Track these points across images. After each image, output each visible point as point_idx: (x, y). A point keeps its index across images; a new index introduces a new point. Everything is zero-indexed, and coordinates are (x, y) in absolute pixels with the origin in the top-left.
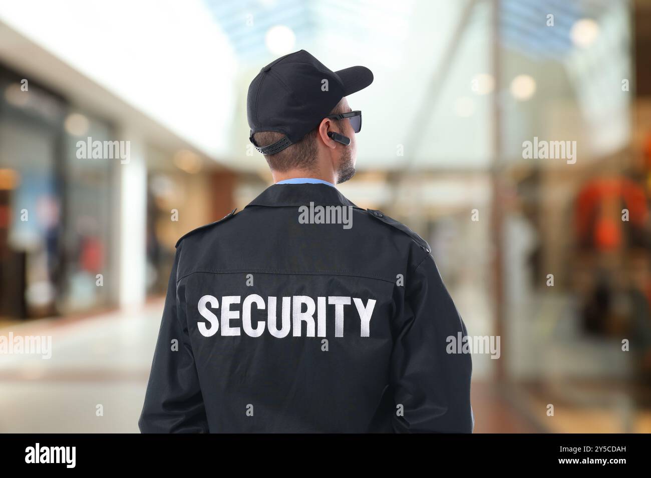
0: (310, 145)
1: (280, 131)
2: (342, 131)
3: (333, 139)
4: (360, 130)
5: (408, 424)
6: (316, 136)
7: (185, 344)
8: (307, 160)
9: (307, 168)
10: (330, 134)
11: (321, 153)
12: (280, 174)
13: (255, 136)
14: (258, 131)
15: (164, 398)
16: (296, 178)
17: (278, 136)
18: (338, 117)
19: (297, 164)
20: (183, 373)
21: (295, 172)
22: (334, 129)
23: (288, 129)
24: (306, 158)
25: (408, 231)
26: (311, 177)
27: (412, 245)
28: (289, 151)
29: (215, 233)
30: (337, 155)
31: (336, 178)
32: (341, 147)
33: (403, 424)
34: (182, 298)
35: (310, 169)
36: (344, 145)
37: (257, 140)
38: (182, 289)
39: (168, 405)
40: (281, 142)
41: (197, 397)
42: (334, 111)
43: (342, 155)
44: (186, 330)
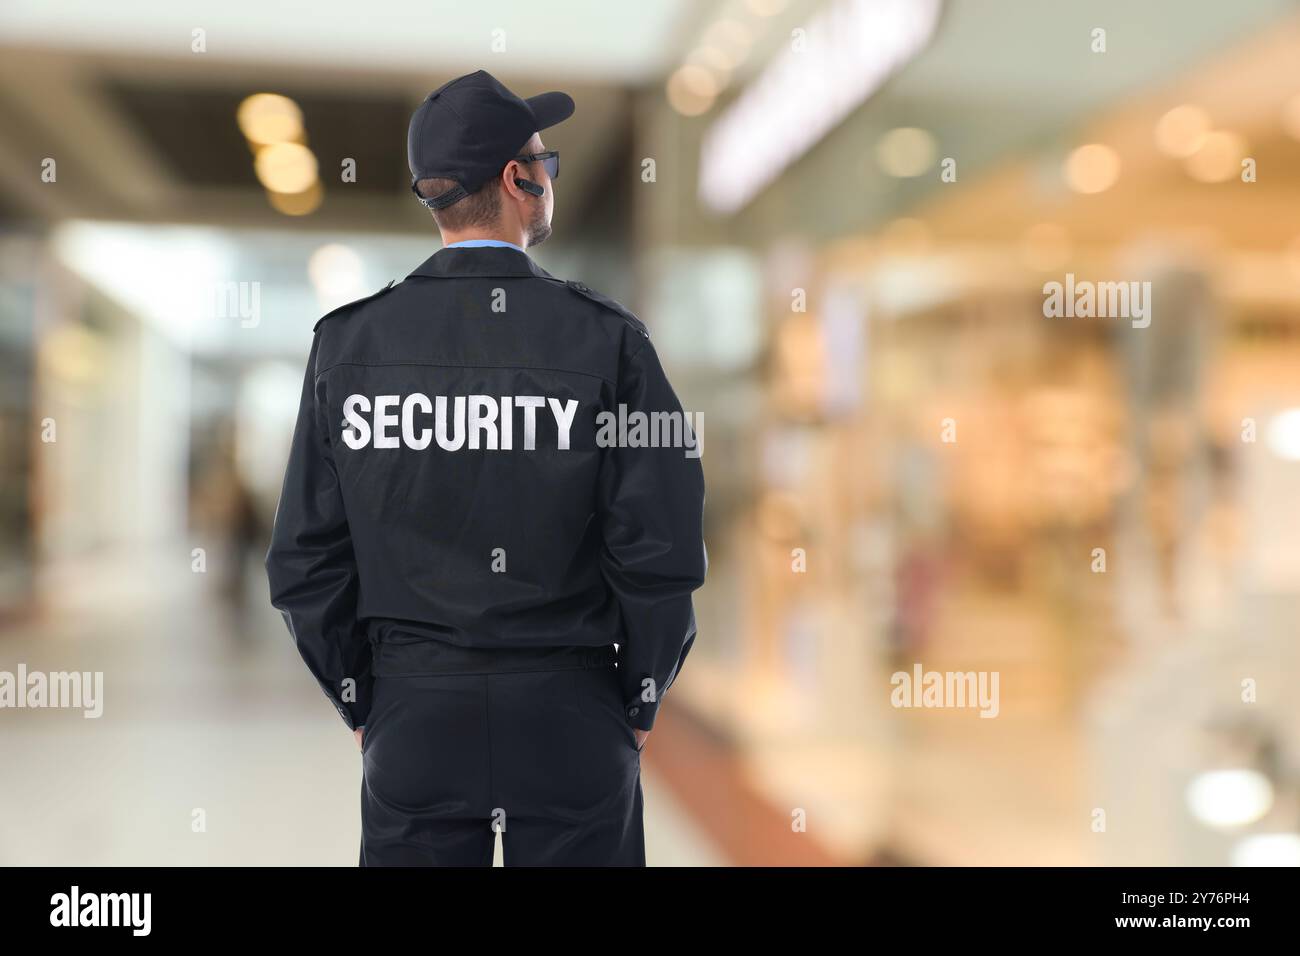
0: (491, 197)
1: (451, 178)
2: (533, 177)
3: (522, 188)
4: (557, 175)
5: (620, 565)
6: (499, 185)
7: (326, 458)
8: (487, 216)
9: (488, 226)
10: (517, 182)
11: (506, 205)
12: (452, 235)
13: (419, 184)
14: (423, 178)
15: (298, 530)
16: (473, 239)
17: (448, 184)
18: (528, 159)
19: (475, 221)
20: (324, 498)
21: (471, 231)
22: (523, 175)
23: (462, 175)
24: (486, 213)
25: (620, 310)
26: (493, 238)
27: (625, 328)
28: (463, 204)
29: (366, 312)
30: (527, 208)
31: (525, 239)
32: (532, 199)
33: (612, 563)
34: (323, 399)
35: (491, 228)
36: (536, 196)
37: (421, 189)
38: (322, 386)
39: (307, 539)
40: (454, 191)
41: (342, 530)
42: (523, 150)
43: (533, 209)
44: (327, 441)
